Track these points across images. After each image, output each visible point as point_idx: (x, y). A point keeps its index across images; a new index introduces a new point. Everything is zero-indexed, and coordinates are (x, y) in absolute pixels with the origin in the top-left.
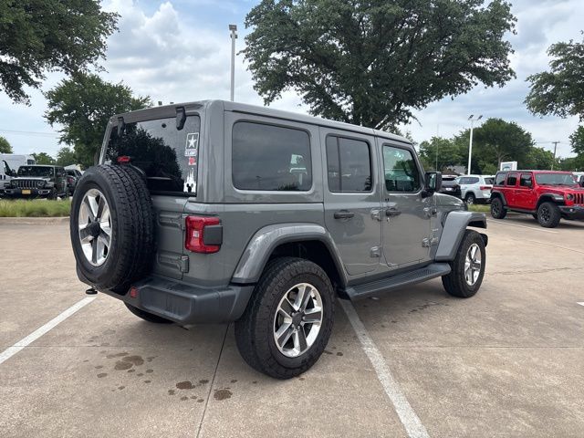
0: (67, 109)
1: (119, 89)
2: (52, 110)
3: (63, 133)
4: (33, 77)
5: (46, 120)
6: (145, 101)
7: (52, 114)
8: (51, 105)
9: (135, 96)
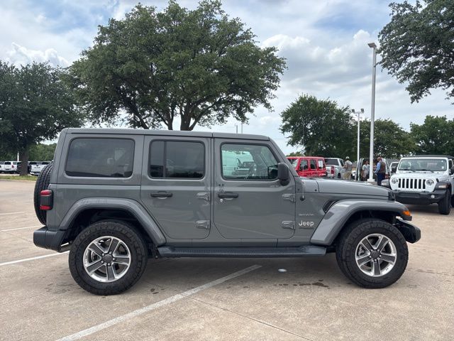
0: (292, 123)
1: (327, 104)
2: (284, 124)
3: (290, 138)
4: (251, 107)
5: (280, 131)
6: (345, 110)
7: (284, 127)
8: (284, 121)
9: (338, 107)
